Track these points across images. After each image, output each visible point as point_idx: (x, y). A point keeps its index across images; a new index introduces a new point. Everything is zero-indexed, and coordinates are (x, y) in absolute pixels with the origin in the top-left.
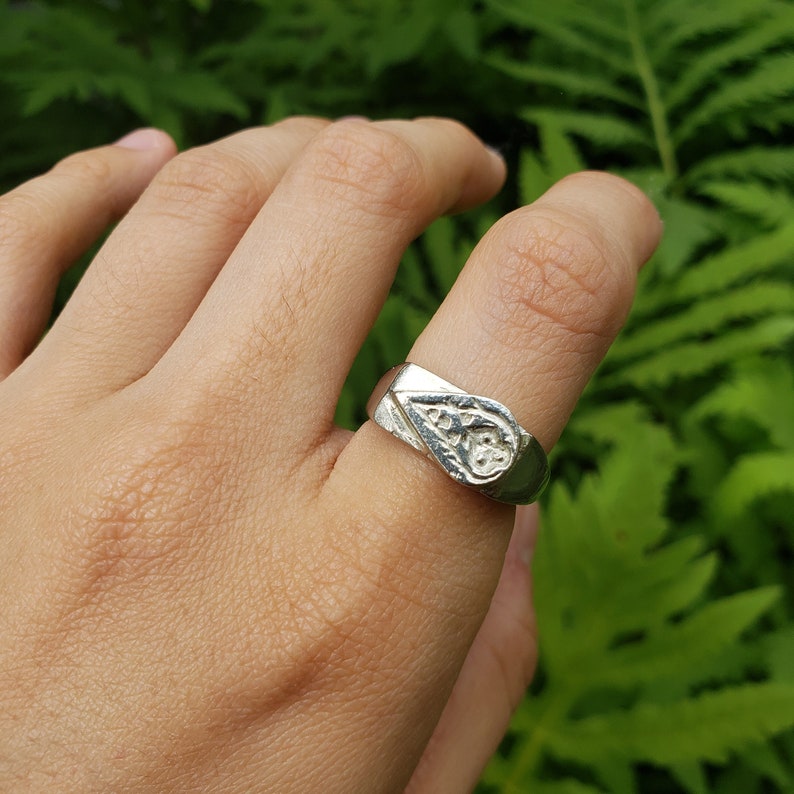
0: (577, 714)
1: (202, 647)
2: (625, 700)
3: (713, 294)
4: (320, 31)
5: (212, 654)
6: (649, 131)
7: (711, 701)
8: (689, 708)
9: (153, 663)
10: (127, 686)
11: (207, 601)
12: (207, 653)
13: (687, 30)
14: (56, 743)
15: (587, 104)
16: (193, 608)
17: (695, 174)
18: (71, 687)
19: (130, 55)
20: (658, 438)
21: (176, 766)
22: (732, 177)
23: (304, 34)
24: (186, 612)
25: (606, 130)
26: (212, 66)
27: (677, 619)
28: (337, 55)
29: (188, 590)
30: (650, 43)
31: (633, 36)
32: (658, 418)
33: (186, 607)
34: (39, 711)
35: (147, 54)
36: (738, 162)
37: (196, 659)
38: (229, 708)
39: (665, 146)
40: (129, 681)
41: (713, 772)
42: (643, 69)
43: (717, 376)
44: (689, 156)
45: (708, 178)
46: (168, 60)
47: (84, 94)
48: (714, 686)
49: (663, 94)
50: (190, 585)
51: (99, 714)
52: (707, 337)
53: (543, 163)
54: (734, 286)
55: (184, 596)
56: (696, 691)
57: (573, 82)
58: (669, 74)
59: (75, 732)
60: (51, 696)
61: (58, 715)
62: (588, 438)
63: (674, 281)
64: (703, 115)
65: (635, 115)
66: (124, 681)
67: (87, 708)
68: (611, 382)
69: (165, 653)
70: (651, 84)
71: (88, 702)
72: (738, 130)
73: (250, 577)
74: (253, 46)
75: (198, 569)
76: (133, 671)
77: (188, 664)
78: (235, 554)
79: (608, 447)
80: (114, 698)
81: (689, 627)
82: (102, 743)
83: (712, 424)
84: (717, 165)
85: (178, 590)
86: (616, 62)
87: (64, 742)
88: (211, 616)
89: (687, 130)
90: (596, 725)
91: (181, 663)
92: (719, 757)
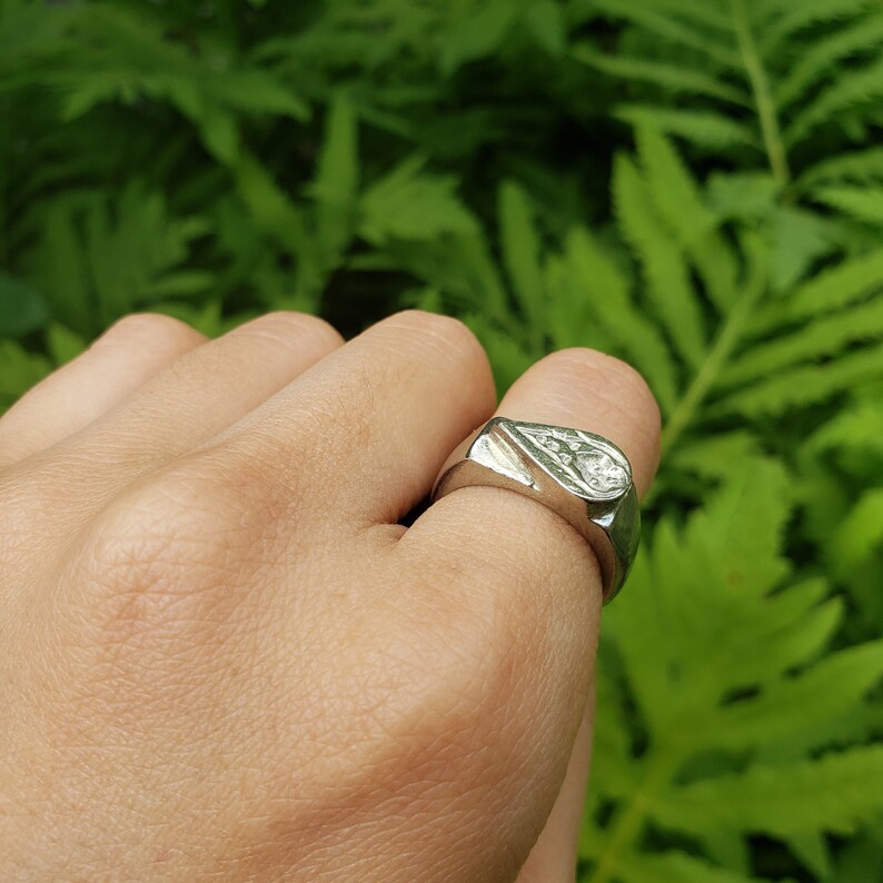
0: (683, 779)
1: (260, 717)
2: (736, 763)
3: (831, 313)
4: (386, 24)
5: (274, 727)
6: (757, 130)
7: (835, 765)
8: (809, 771)
9: (195, 740)
10: (163, 771)
11: (263, 660)
12: (266, 726)
13: (799, 17)
14: (82, 844)
15: (687, 101)
16: (245, 667)
17: (809, 178)
18: (94, 772)
19: (177, 52)
20: (771, 473)
21: (231, 873)
22: (851, 181)
23: (369, 28)
24: (235, 673)
25: (710, 130)
26: (269, 63)
27: (794, 672)
28: (406, 51)
29: (236, 643)
30: (757, 33)
31: (738, 24)
32: (770, 451)
33: (234, 666)
34: (58, 805)
35: (195, 51)
36: (857, 164)
37: (253, 733)
38: (296, 798)
39: (775, 148)
40: (168, 763)
41: (836, 844)
42: (750, 62)
43: (837, 403)
44: (802, 159)
45: (824, 183)
46: (218, 57)
47: (129, 95)
48: (838, 748)
49: (773, 89)
50: (238, 637)
51: (131, 807)
52: (825, 360)
53: (639, 167)
54: (854, 304)
55: (231, 652)
56: (816, 754)
57: (672, 77)
58: (779, 69)
59: (104, 830)
60: (72, 785)
61: (82, 810)
62: (693, 475)
63: (786, 298)
64: (818, 113)
65: (741, 113)
66: (160, 764)
67: (117, 799)
68: (716, 412)
69: (210, 728)
70: (759, 79)
71: (116, 792)
72: (855, 131)
73: (322, 629)
74: (313, 42)
75: (249, 616)
76: (171, 751)
77: (242, 741)
78: (298, 603)
79: (715, 484)
80: (149, 786)
81: (809, 682)
82: (138, 842)
83: (830, 458)
84: (834, 168)
85: (222, 643)
86: (720, 54)
87: (93, 842)
88: (270, 678)
89: (800, 129)
90: (704, 791)
91: (233, 739)
92: (844, 827)
